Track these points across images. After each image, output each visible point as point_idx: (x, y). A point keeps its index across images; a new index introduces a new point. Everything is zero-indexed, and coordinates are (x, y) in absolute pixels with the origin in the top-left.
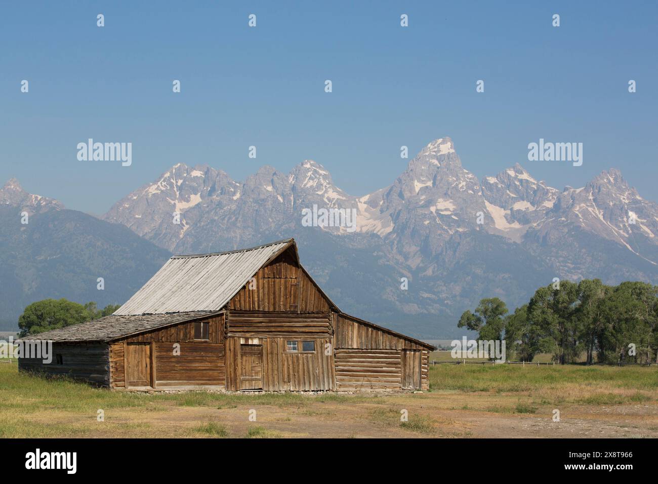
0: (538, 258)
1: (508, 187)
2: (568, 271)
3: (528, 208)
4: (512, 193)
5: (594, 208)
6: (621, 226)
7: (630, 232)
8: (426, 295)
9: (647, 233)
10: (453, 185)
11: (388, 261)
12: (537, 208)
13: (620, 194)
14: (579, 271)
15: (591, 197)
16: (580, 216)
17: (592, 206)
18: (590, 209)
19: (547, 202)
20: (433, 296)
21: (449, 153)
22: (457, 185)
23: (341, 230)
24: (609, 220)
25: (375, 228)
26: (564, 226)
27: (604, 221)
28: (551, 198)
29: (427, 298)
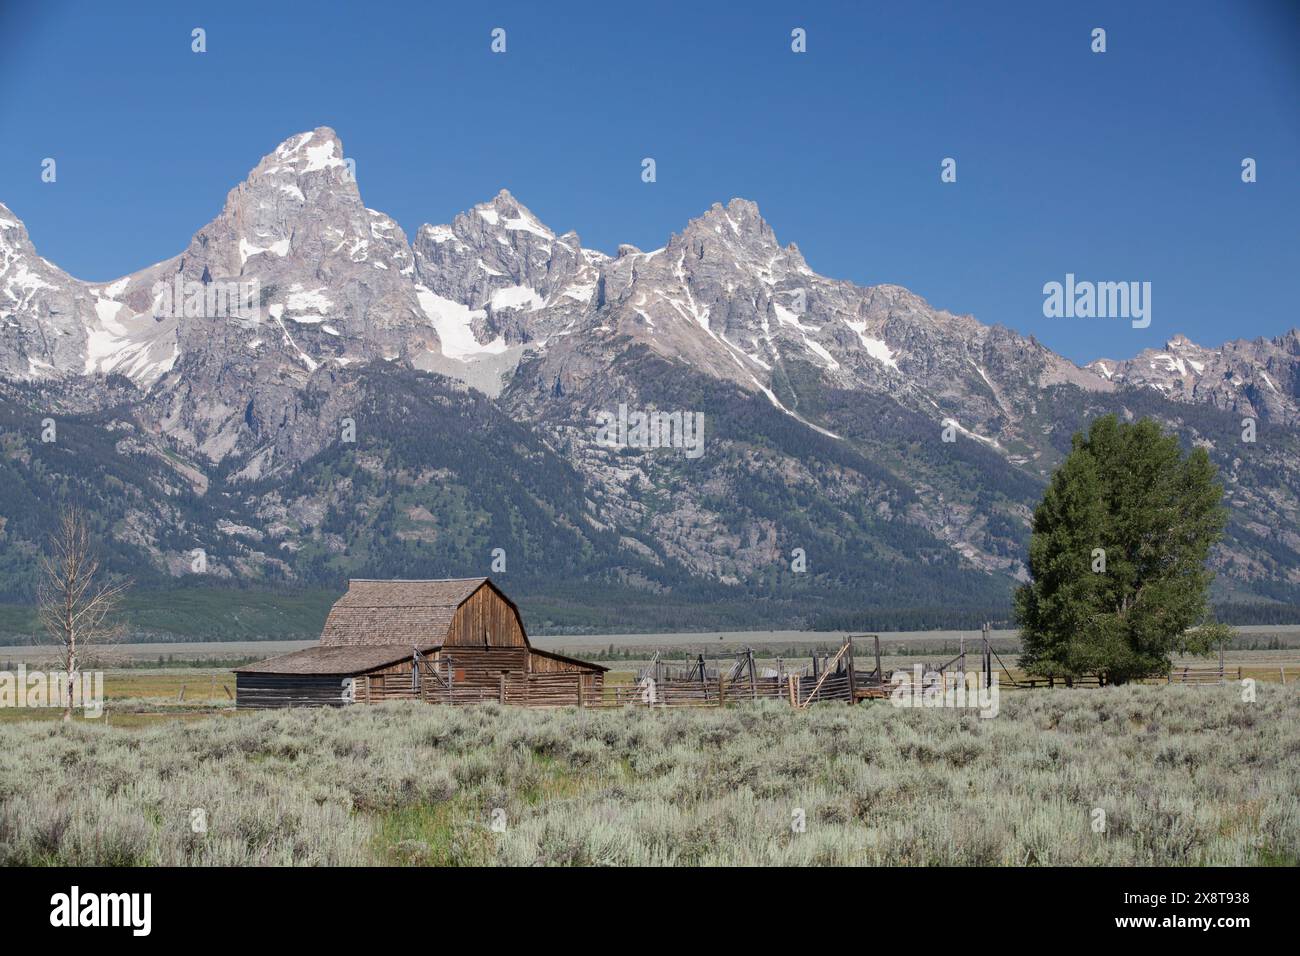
0: (534, 429)
1: (480, 250)
2: (606, 460)
3: (529, 303)
4: (491, 266)
5: (687, 300)
6: (755, 342)
7: (777, 357)
8: (231, 529)
9: (822, 359)
10: (335, 250)
11: (143, 445)
12: (551, 302)
13: (755, 263)
14: (637, 460)
15: (680, 273)
16: (648, 319)
17: (681, 293)
18: (675, 302)
19: (574, 286)
20: (252, 532)
21: (327, 168)
22: (346, 248)
23: (32, 367)
24: (724, 329)
25: (134, 363)
26: (606, 346)
27: (711, 333)
28: (585, 276)
29: (237, 537)
